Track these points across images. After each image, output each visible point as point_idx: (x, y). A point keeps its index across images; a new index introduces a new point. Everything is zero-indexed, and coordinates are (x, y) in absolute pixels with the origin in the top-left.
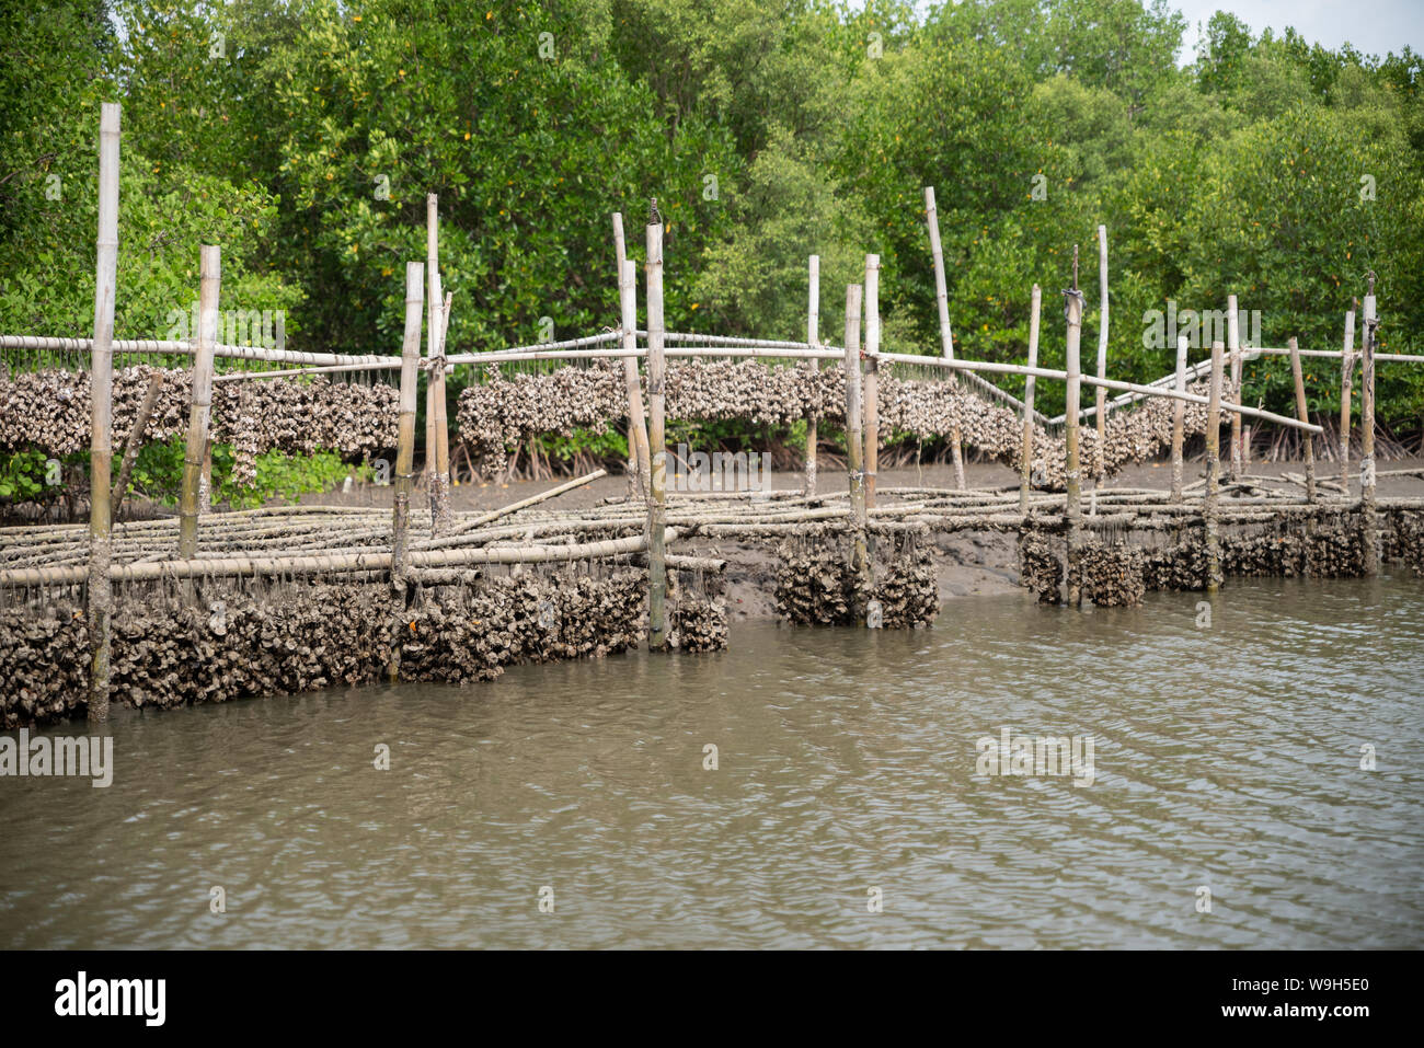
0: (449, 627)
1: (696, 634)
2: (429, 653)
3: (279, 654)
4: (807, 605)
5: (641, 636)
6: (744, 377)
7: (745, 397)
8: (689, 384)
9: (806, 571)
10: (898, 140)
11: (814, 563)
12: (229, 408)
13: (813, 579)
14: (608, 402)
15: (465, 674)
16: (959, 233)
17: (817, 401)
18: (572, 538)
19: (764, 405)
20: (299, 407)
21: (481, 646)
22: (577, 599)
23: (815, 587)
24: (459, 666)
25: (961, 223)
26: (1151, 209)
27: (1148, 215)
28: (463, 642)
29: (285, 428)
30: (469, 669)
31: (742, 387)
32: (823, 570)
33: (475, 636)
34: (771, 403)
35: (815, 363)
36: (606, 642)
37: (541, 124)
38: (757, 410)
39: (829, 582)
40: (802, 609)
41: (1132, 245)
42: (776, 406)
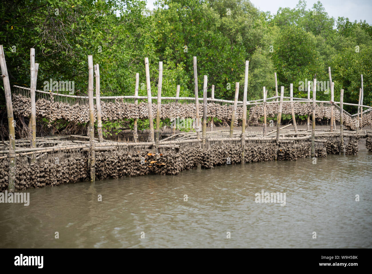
0: (289, 151)
1: (321, 154)
2: (284, 155)
3: (263, 154)
4: (330, 150)
5: (310, 154)
6: (297, 106)
7: (297, 110)
8: (288, 107)
9: (330, 144)
10: (279, 49)
11: (332, 142)
12: (217, 111)
13: (332, 145)
14: (275, 111)
15: (292, 159)
16: (294, 71)
17: (310, 111)
18: (293, 136)
19: (301, 111)
20: (227, 111)
21: (294, 154)
22: (301, 147)
23: (332, 147)
24: (291, 157)
25: (294, 68)
26: (340, 66)
27: (339, 68)
28: (292, 153)
29: (225, 115)
30: (292, 158)
31: (297, 108)
32: (334, 144)
33: (293, 152)
34: (302, 111)
35: (309, 103)
36: (305, 155)
37: (203, 45)
38: (300, 112)
39: (335, 146)
40: (330, 151)
41: (335, 75)
42: (303, 112)
